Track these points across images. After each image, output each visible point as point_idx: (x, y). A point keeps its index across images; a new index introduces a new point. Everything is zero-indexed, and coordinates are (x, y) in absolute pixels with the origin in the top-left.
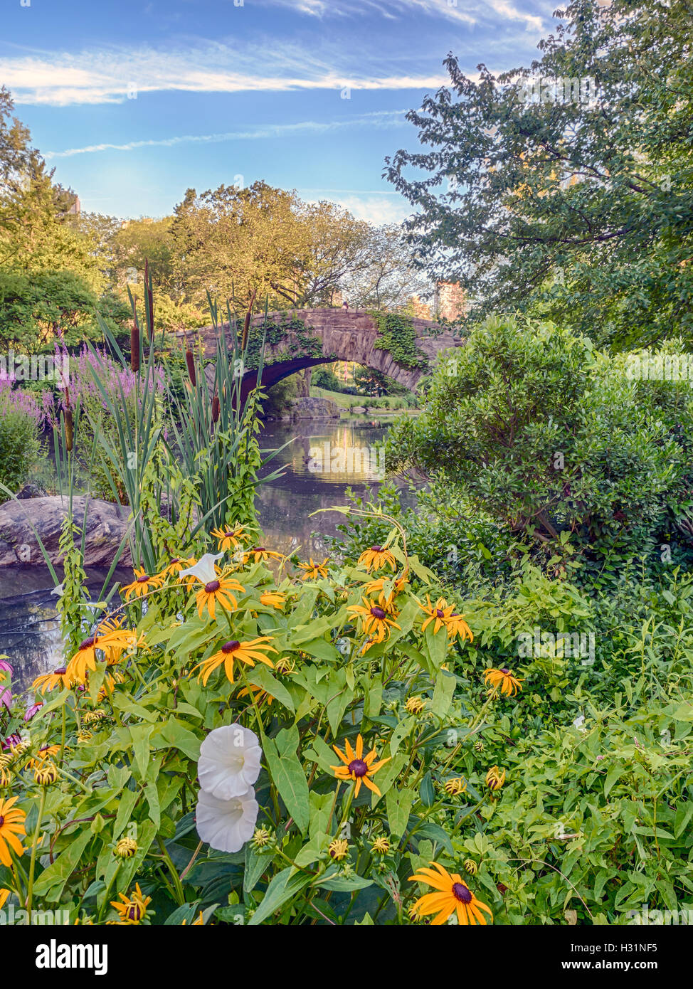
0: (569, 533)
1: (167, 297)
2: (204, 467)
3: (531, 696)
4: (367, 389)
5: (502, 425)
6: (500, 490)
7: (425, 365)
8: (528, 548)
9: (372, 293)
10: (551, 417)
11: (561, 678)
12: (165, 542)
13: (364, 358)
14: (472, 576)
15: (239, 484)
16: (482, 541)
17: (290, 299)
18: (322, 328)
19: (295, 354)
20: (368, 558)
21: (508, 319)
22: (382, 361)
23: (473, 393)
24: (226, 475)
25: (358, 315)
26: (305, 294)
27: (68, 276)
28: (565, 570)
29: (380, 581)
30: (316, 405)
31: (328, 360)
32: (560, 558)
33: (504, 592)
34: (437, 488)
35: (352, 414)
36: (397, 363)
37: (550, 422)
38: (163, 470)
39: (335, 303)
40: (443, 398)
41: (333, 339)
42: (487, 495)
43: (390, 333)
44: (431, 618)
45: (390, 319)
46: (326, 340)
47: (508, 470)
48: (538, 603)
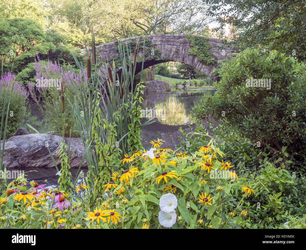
0: (286, 147)
1: (80, 30)
2: (118, 119)
3: (267, 218)
4: (185, 75)
5: (253, 98)
6: (253, 127)
7: (216, 63)
8: (267, 154)
9: (187, 25)
10: (276, 94)
11: (281, 210)
12: (102, 152)
13: (183, 60)
14: (241, 168)
15: (133, 126)
16: (246, 152)
17: (143, 29)
18: (161, 45)
19: (147, 58)
20: (203, 149)
21: (255, 50)
22: (193, 61)
23: (239, 84)
24: (127, 122)
25: (180, 37)
26: (151, 26)
27: (30, 21)
28: (285, 164)
29: (207, 156)
30: (158, 85)
31: (164, 61)
32: (282, 159)
33: (256, 175)
34: (223, 127)
35: (177, 88)
36: (201, 62)
37: (276, 96)
38: (100, 121)
39: (167, 31)
40: (226, 86)
41: (167, 50)
42: (247, 130)
43: (197, 46)
44: (223, 167)
45: (196, 39)
46: (163, 51)
47: (257, 118)
48: (270, 177)
